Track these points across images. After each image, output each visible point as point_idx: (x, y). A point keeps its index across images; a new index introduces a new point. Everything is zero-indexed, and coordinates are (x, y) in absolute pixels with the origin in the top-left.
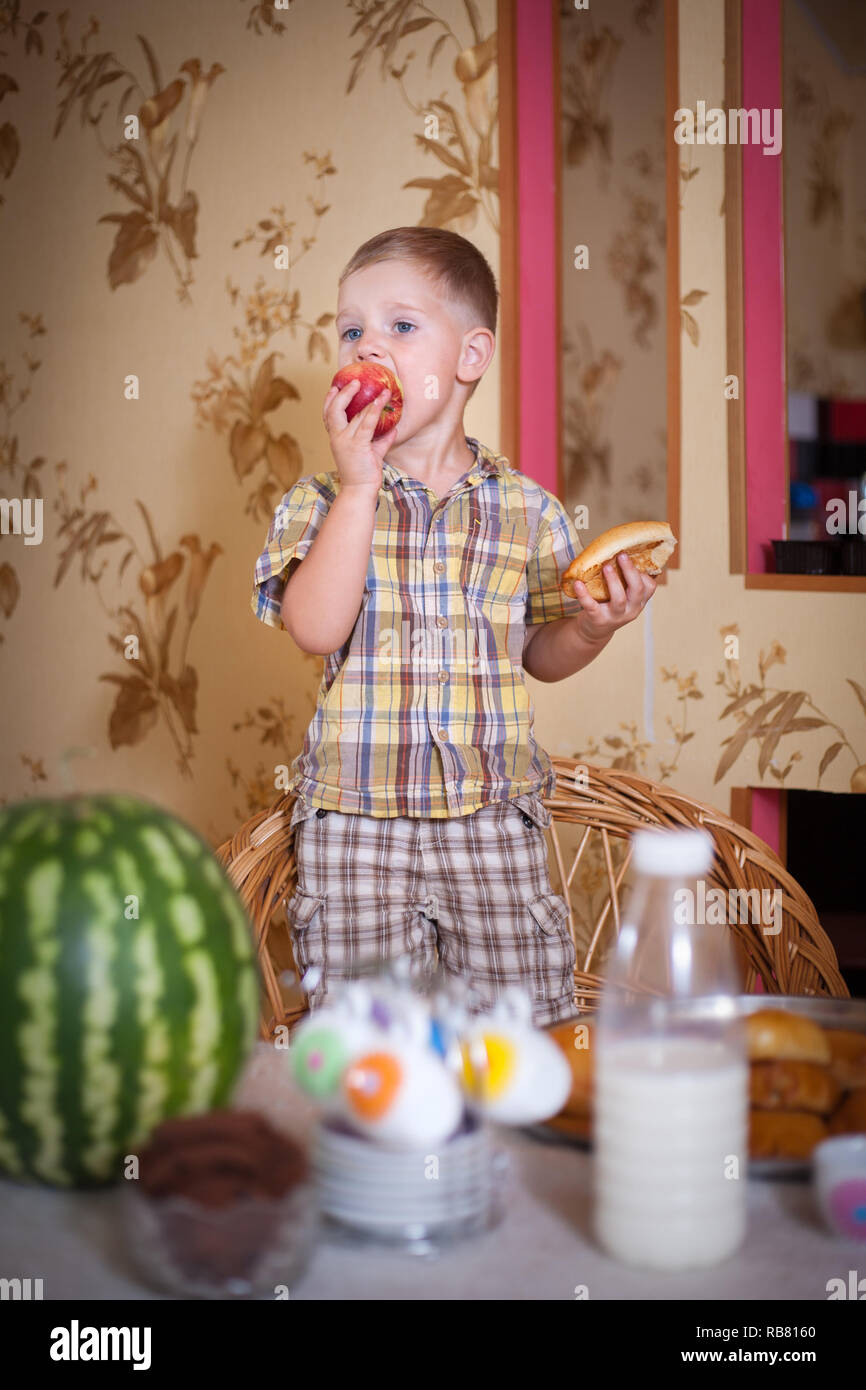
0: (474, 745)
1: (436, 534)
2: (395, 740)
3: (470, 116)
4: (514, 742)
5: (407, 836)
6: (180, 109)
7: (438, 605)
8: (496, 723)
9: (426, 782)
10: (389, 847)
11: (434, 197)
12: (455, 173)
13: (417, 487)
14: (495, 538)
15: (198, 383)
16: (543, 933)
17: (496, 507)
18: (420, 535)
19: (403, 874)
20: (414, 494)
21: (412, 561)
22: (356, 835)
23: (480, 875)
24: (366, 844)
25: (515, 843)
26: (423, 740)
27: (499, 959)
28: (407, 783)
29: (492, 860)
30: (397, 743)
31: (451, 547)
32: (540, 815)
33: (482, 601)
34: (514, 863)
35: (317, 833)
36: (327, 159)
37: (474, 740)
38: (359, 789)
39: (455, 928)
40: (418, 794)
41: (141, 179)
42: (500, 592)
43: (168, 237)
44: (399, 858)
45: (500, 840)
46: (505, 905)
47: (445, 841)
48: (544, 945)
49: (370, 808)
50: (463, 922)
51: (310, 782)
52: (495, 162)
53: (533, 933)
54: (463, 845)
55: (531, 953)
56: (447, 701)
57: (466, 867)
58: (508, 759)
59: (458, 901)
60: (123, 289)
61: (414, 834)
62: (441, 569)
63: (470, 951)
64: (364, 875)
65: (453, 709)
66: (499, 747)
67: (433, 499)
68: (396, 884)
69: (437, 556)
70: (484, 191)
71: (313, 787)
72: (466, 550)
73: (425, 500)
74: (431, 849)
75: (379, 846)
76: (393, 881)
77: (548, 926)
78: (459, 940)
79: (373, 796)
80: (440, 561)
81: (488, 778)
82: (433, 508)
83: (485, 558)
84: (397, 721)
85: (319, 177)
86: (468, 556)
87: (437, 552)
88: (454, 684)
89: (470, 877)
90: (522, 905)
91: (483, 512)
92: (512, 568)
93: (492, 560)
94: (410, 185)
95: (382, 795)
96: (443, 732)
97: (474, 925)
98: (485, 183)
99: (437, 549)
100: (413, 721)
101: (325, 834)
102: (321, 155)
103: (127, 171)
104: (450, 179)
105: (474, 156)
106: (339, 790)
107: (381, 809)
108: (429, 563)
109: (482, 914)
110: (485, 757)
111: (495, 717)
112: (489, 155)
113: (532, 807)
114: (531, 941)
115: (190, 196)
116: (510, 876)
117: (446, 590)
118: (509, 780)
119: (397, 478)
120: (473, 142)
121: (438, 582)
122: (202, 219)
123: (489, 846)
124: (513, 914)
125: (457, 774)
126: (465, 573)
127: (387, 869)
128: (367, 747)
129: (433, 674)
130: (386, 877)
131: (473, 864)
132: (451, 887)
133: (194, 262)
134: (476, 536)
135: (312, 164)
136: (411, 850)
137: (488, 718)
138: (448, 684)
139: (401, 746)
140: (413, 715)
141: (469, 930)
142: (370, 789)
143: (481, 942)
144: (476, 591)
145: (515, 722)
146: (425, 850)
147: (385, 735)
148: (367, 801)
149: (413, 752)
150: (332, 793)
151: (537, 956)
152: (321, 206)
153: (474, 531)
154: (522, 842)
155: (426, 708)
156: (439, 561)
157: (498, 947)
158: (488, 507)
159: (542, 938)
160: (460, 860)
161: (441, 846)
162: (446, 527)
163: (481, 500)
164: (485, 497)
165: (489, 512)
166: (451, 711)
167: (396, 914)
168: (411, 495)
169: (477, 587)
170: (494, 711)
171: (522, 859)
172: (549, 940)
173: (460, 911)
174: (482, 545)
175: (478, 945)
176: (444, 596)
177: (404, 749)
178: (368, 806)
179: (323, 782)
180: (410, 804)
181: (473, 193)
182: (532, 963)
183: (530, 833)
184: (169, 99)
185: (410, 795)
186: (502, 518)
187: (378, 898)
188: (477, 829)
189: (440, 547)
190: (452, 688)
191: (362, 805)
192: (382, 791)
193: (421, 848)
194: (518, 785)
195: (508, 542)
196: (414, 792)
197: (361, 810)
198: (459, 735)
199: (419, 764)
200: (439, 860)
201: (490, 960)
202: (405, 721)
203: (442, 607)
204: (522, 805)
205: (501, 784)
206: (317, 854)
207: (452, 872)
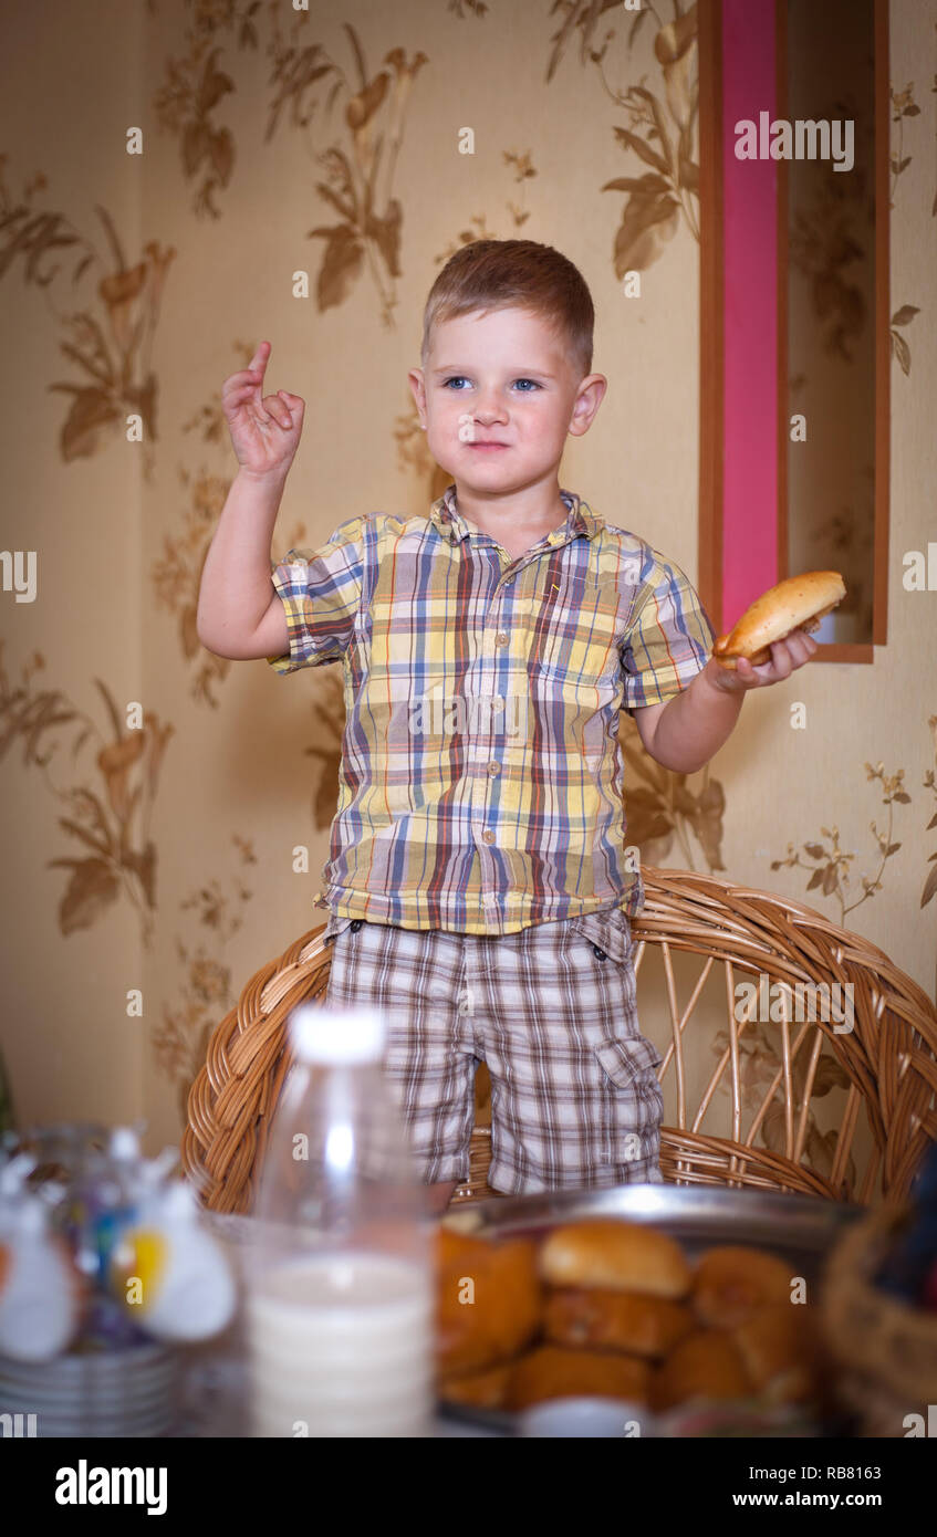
0: (527, 852)
1: (503, 600)
2: (433, 839)
3: (670, 105)
4: (579, 852)
5: (451, 963)
6: (386, 105)
7: (497, 683)
8: (556, 828)
9: (462, 889)
10: (429, 973)
11: (633, 200)
12: (654, 171)
13: (485, 545)
14: (575, 606)
15: (401, 420)
16: (612, 1086)
17: (582, 571)
18: (481, 602)
19: (446, 1005)
20: (483, 553)
21: (470, 633)
22: (392, 956)
23: (535, 1015)
24: (403, 967)
25: (580, 977)
26: (465, 842)
27: (554, 1112)
28: (440, 890)
29: (551, 996)
30: (435, 842)
31: (518, 616)
32: (614, 945)
33: (563, 683)
34: (577, 1001)
35: (349, 949)
36: (527, 159)
37: (528, 844)
38: (388, 893)
39: (504, 1074)
40: (452, 904)
41: (348, 188)
42: (587, 672)
43: (372, 252)
44: (439, 986)
45: (562, 973)
46: (563, 1050)
47: (495, 971)
48: (613, 1100)
49: (400, 918)
50: (512, 1067)
51: (338, 889)
52: (695, 158)
53: (601, 1084)
54: (516, 978)
55: (596, 1108)
56: (496, 798)
57: (517, 1003)
58: (571, 871)
59: (508, 1042)
60: (331, 312)
61: (459, 961)
62: (504, 642)
63: (520, 1101)
64: (399, 1004)
65: (503, 807)
66: (561, 856)
67: (505, 559)
68: (436, 1016)
69: (500, 625)
70: (684, 192)
71: (339, 894)
72: (539, 620)
73: (494, 559)
74: (477, 980)
75: (417, 971)
76: (432, 1013)
77: (620, 1077)
78: (508, 1087)
79: (403, 902)
80: (504, 632)
81: (539, 892)
82: (503, 569)
83: (562, 630)
84: (436, 817)
85: (519, 180)
86: (542, 627)
87: (501, 621)
88: (507, 777)
89: (522, 1016)
90: (586, 1051)
91: (564, 576)
92: (597, 643)
93: (570, 632)
94: (609, 187)
95: (412, 902)
96: (488, 833)
97: (524, 1070)
98: (685, 183)
99: (501, 617)
100: (455, 818)
101: (358, 951)
102: (520, 155)
103: (333, 178)
104: (649, 178)
105: (674, 152)
106: (366, 895)
107: (412, 919)
108: (490, 634)
109: (535, 1058)
110: (538, 868)
111: (556, 821)
112: (690, 147)
113: (605, 935)
114: (597, 1094)
115: (394, 206)
116: (573, 1016)
117: (507, 667)
118: (568, 896)
119: (464, 533)
120: (673, 135)
121: (498, 657)
122: (406, 232)
123: (547, 979)
124: (574, 1061)
125: (498, 885)
126: (538, 647)
127: (425, 998)
128: (401, 844)
129: (482, 764)
130: (425, 1008)
131: (526, 1000)
132: (499, 1026)
133: (398, 281)
134: (553, 604)
135: (513, 165)
136: (455, 980)
137: (547, 820)
138: (499, 777)
139: (439, 846)
140: (456, 811)
141: (519, 1076)
142: (400, 893)
143: (532, 1091)
144: (553, 669)
145: (582, 829)
146: (470, 980)
147: (423, 832)
148: (397, 908)
149: (454, 854)
150: (359, 899)
151: (603, 1112)
152: (520, 214)
153: (550, 598)
154: (591, 976)
155: (470, 804)
156: (502, 632)
157: (553, 1099)
158: (573, 571)
159: (612, 1091)
160: (511, 995)
161: (490, 977)
162: (517, 591)
163: (565, 562)
164: (570, 559)
165: (573, 576)
166: (501, 809)
167: (436, 1056)
168: (478, 553)
169: (554, 664)
170: (556, 813)
171: (588, 996)
172: (619, 1095)
173: (509, 1054)
174: (560, 615)
175: (529, 1095)
176: (504, 674)
177: (444, 851)
178: (398, 915)
179: (350, 887)
180: (443, 914)
181: (673, 194)
182: (596, 1118)
183: (604, 965)
184: (374, 94)
185: (443, 904)
186: (589, 582)
187: (412, 1032)
188: (533, 959)
189: (504, 615)
190: (504, 782)
191: (391, 914)
192: (412, 896)
193: (466, 978)
194: (580, 902)
195: (591, 611)
196: (448, 900)
197: (390, 919)
198: (509, 837)
199: (458, 869)
200: (486, 994)
201: (542, 1113)
202: (445, 817)
203: (500, 686)
204: (590, 934)
205: (557, 900)
206: (346, 973)
207: (501, 1009)
